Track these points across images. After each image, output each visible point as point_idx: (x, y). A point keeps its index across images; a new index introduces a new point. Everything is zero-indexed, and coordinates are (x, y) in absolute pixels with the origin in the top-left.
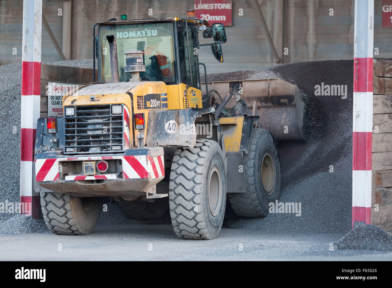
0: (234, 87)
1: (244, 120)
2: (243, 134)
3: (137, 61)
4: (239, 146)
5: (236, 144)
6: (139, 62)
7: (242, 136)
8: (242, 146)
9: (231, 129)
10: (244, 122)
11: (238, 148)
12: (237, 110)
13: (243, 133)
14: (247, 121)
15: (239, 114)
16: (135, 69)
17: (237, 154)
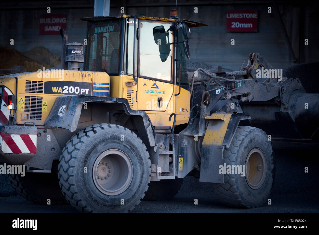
0: (227, 86)
1: (231, 117)
2: (228, 130)
3: (72, 52)
4: (222, 140)
5: (220, 138)
6: (74, 52)
7: (227, 131)
8: (225, 140)
9: (219, 124)
10: (231, 119)
11: (222, 142)
12: (228, 107)
13: (228, 128)
14: (234, 118)
15: (229, 111)
16: (69, 59)
17: (220, 148)
